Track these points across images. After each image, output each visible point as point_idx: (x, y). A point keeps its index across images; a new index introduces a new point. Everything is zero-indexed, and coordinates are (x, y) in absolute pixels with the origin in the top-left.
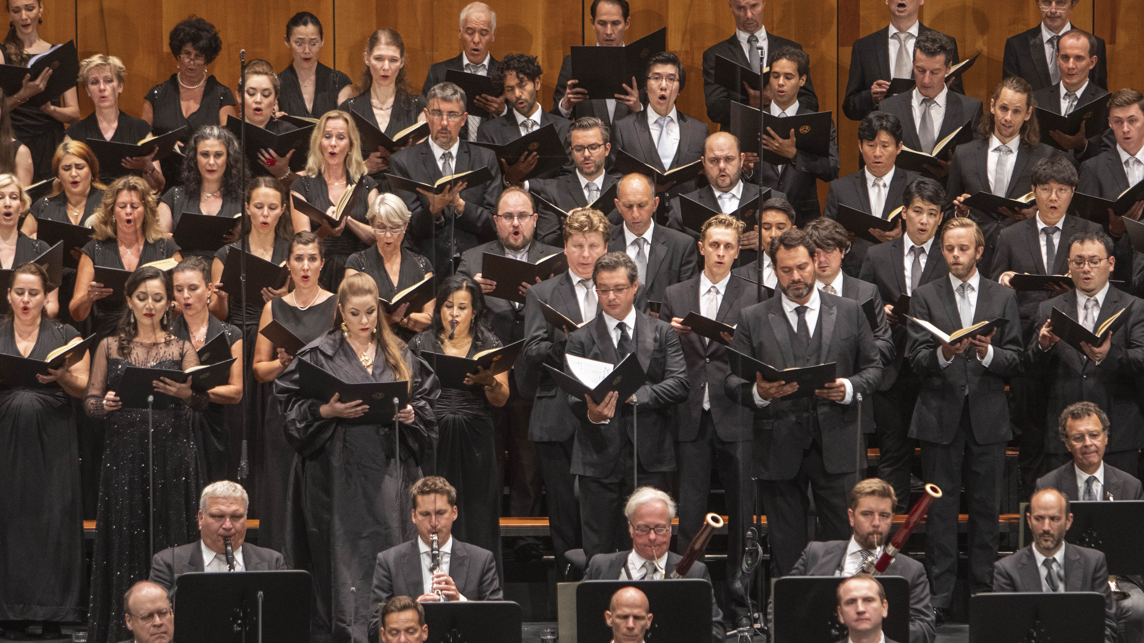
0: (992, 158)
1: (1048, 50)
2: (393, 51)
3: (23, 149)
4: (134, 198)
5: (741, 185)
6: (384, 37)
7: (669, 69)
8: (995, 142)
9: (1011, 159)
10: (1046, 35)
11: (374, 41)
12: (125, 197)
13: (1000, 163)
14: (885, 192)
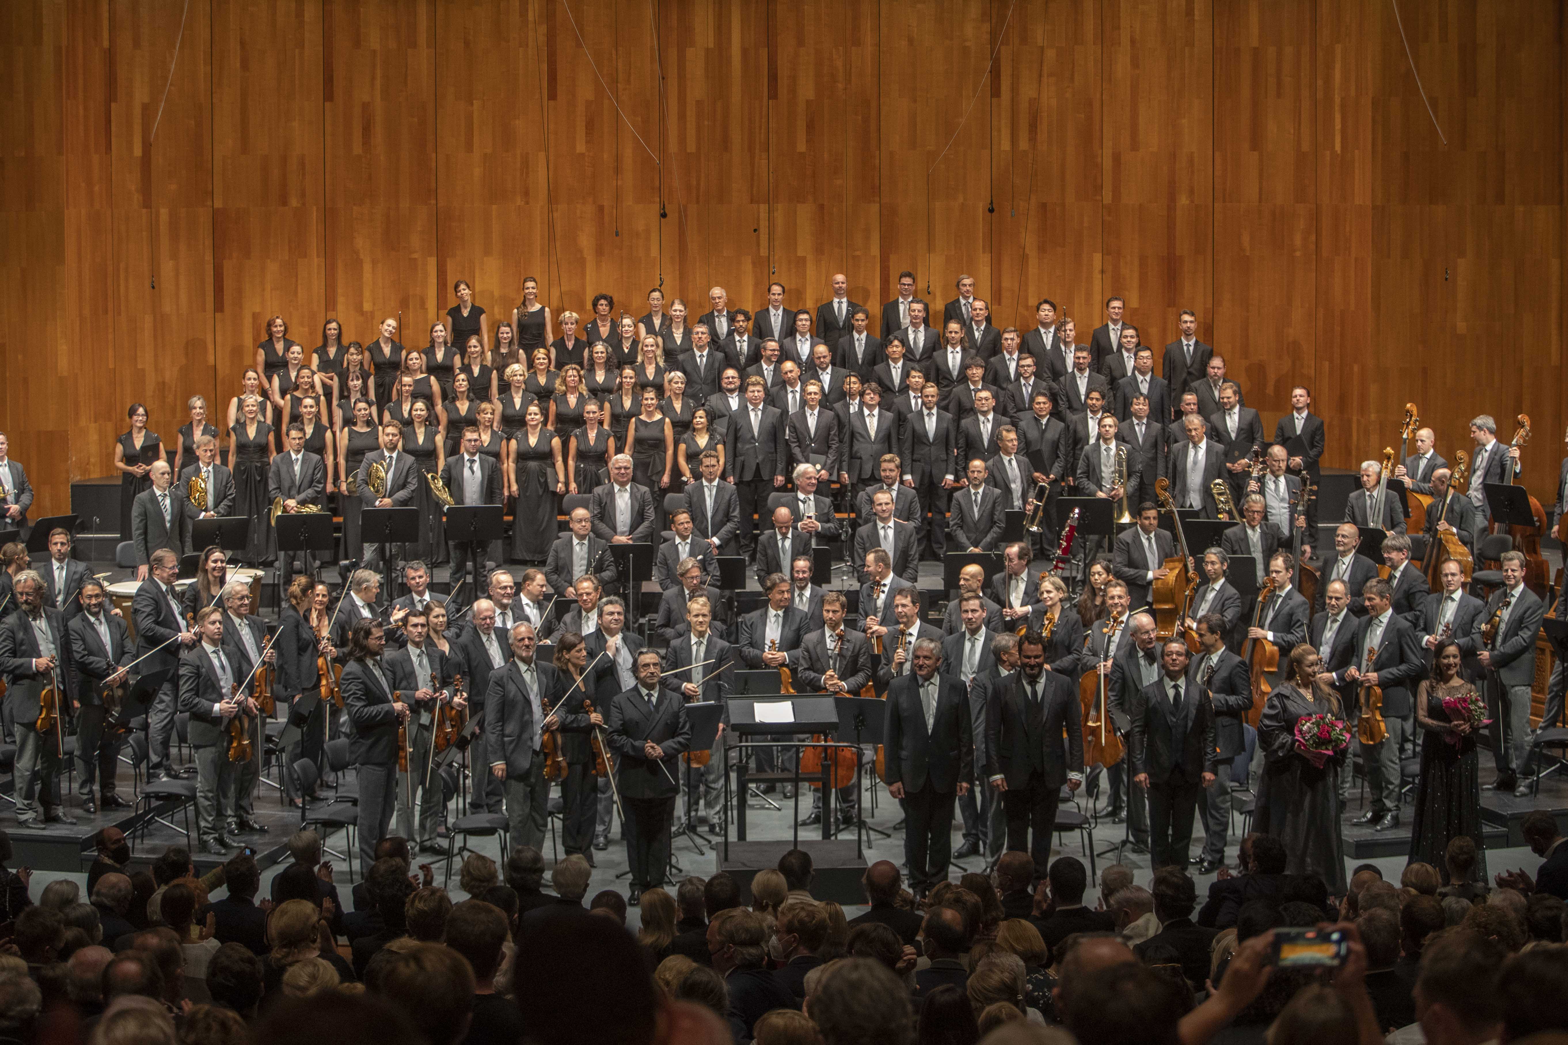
0: (950, 356)
1: (963, 308)
2: (681, 307)
3: (521, 351)
4: (575, 373)
5: (830, 367)
6: (677, 302)
7: (805, 316)
8: (950, 349)
9: (959, 356)
10: (963, 301)
11: (673, 304)
12: (570, 373)
13: (954, 358)
14: (899, 371)
